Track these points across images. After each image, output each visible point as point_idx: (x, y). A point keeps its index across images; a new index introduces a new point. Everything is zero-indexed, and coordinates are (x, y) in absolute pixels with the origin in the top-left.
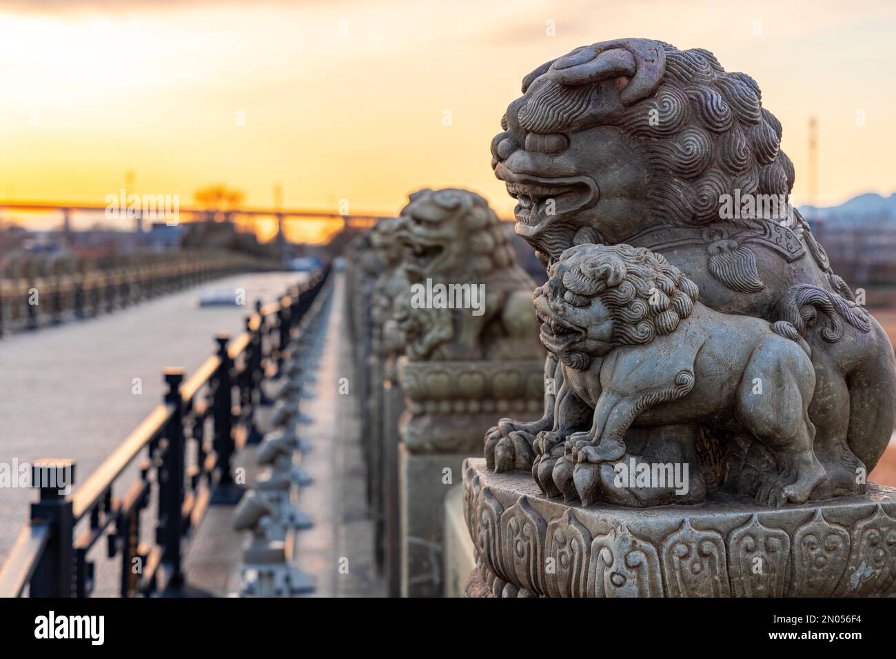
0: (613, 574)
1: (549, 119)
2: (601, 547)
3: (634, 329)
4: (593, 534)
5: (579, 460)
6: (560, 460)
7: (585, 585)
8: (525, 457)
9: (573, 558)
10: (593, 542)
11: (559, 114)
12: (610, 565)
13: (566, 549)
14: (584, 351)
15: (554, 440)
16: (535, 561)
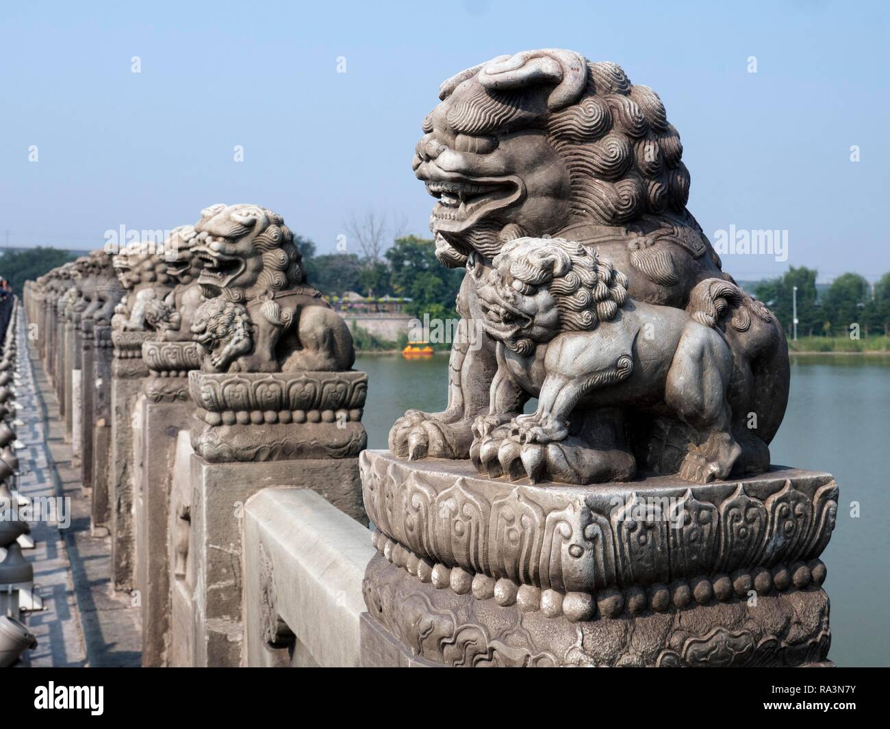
0: (572, 546)
1: (481, 121)
2: (557, 521)
3: (579, 316)
4: (546, 510)
5: (527, 440)
6: (506, 441)
7: (538, 558)
8: (439, 445)
9: (523, 535)
10: (548, 517)
11: (490, 116)
12: (568, 538)
13: (516, 526)
14: (529, 337)
15: (495, 423)
16: (477, 539)
